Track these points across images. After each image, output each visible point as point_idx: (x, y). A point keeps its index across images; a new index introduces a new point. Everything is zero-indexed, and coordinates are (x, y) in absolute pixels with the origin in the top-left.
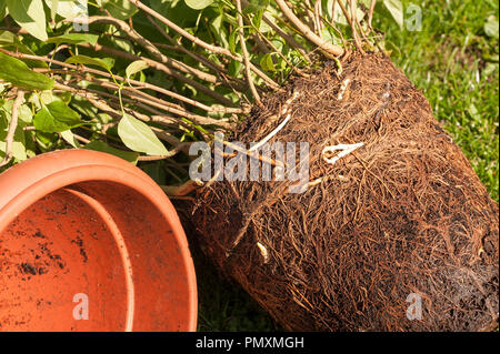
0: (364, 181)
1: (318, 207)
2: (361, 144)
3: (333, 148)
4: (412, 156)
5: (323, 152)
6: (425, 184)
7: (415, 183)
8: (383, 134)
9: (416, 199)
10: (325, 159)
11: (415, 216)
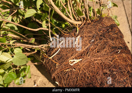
0: (81, 72)
1: (68, 77)
2: (81, 59)
3: (72, 61)
4: (98, 63)
5: (69, 61)
6: (101, 73)
7: (97, 74)
8: (89, 56)
9: (97, 79)
10: (70, 64)
11: (96, 85)
